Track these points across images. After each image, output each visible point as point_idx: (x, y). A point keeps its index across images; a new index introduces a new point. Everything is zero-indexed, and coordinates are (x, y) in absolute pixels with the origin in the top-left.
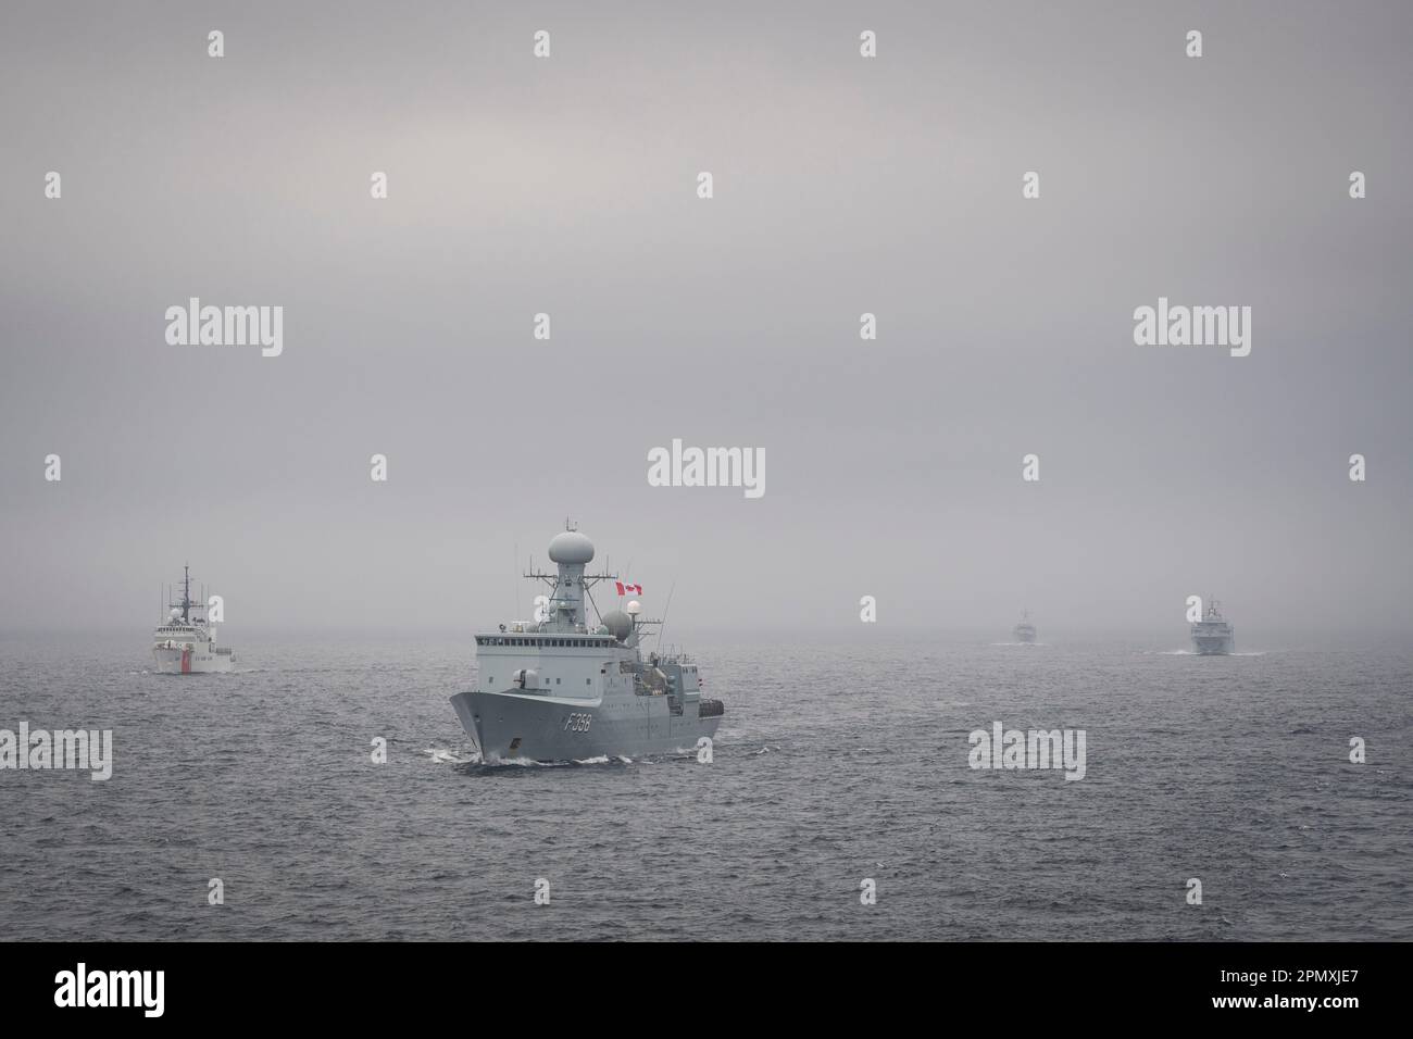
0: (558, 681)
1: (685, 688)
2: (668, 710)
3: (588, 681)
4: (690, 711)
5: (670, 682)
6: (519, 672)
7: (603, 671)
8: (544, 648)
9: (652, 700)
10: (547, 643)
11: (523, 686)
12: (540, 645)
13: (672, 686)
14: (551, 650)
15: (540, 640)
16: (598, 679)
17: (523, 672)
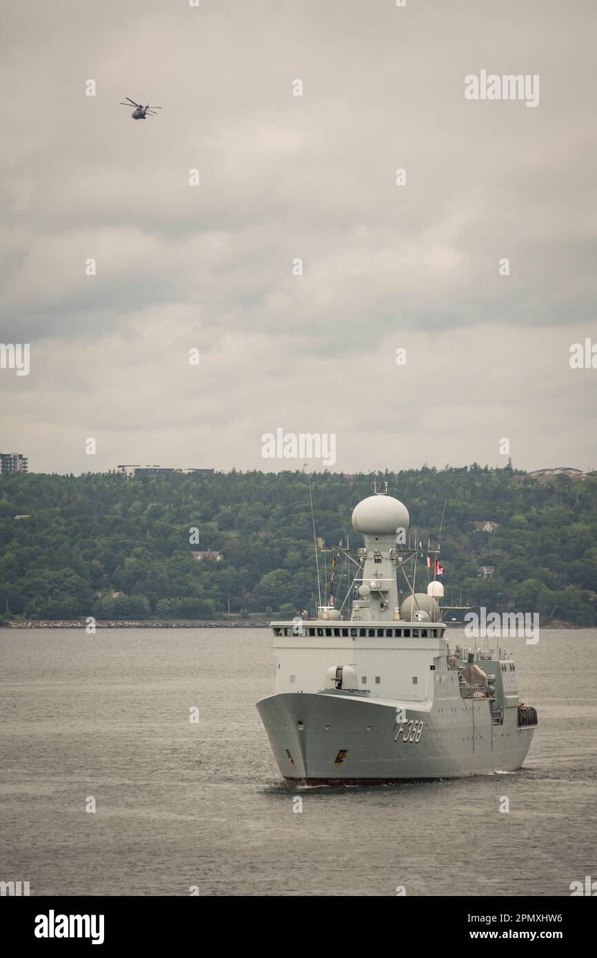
0: (378, 680)
1: (505, 690)
2: (489, 716)
3: (415, 680)
4: (510, 717)
5: (490, 683)
6: (334, 669)
7: (432, 668)
8: (359, 639)
9: (476, 704)
10: (363, 633)
11: (339, 686)
12: (354, 635)
13: (492, 687)
14: (367, 641)
15: (354, 630)
16: (427, 677)
17: (339, 669)
